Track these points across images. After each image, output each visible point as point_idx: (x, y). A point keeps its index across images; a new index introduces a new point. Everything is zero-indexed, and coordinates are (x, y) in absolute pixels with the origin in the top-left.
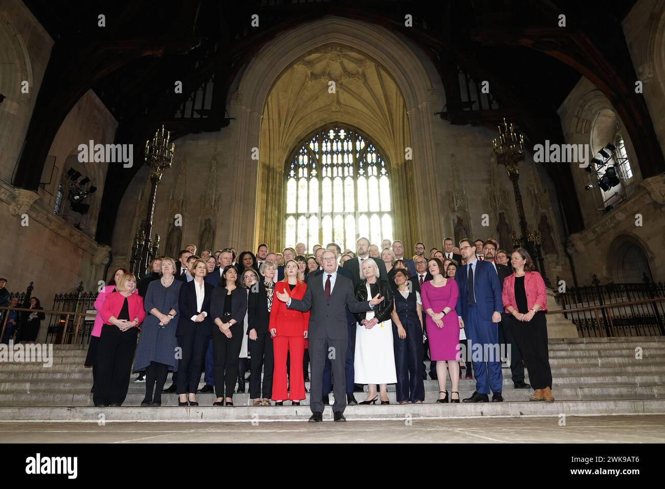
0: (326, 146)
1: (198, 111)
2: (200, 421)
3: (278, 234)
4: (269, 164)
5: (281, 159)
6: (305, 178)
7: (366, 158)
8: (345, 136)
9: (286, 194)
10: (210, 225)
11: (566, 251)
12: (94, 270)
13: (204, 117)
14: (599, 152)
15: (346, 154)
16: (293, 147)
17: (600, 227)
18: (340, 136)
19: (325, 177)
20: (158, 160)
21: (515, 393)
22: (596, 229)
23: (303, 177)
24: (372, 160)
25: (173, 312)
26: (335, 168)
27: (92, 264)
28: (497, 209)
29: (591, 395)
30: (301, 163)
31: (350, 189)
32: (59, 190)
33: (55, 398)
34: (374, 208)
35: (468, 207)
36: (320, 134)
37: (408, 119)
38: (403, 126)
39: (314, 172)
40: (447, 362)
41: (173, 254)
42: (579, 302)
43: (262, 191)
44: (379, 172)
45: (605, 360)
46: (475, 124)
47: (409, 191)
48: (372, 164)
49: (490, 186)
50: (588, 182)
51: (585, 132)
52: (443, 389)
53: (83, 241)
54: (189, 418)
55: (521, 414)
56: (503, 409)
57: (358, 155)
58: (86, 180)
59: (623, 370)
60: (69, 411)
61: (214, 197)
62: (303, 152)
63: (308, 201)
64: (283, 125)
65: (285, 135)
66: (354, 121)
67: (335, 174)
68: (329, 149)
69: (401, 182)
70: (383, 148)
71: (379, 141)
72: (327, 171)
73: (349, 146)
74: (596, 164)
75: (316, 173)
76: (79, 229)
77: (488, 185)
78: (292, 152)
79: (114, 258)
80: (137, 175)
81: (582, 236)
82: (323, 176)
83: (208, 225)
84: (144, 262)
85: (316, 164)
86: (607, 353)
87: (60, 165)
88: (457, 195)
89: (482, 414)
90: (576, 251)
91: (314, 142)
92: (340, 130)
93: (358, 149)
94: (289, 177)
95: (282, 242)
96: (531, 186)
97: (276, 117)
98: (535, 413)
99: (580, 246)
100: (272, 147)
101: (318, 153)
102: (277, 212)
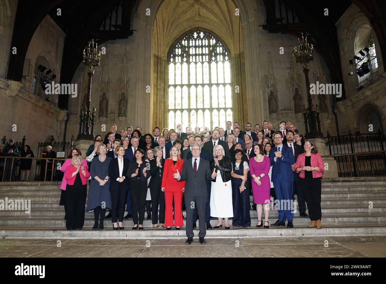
0: (192, 43)
1: (114, 26)
2: (126, 238)
3: (164, 98)
4: (158, 55)
5: (165, 52)
6: (180, 63)
7: (216, 50)
8: (203, 36)
9: (169, 73)
10: (124, 97)
11: (333, 111)
12: (59, 124)
13: (117, 29)
14: (359, 52)
15: (204, 47)
16: (172, 43)
17: (355, 98)
18: (200, 36)
19: (191, 62)
20: (91, 62)
21: (300, 220)
22: (353, 99)
23: (178, 62)
24: (220, 51)
25: (107, 178)
26: (197, 57)
27: (57, 120)
28: (294, 86)
29: (343, 221)
30: (177, 54)
31: (206, 70)
32: (34, 77)
33: (45, 222)
34: (221, 81)
35: (277, 85)
36: (188, 35)
37: (243, 29)
38: (239, 30)
39: (185, 59)
40: (262, 205)
41: (103, 114)
42: (339, 144)
43: (154, 72)
44: (224, 59)
45: (352, 195)
46: (283, 33)
47: (242, 71)
48: (220, 54)
49: (291, 71)
50: (351, 70)
51: (351, 39)
52: (260, 219)
53: (51, 108)
54: (119, 237)
55: (303, 235)
56: (293, 232)
57: (211, 49)
58: (50, 71)
59: (362, 203)
60: (54, 233)
61: (126, 79)
62: (178, 46)
63: (182, 77)
64: (165, 30)
65: (167, 36)
66: (209, 27)
67: (198, 61)
68: (194, 44)
69: (237, 65)
70: (227, 43)
71: (224, 39)
72: (192, 58)
73: (205, 42)
74: (356, 60)
75: (186, 59)
76: (48, 101)
77: (289, 71)
78: (171, 47)
79: (70, 116)
80: (79, 66)
81: (344, 103)
82: (191, 61)
83: (123, 96)
84: (87, 124)
85: (186, 54)
86: (353, 189)
87: (33, 63)
88: (270, 77)
89: (281, 235)
90: (339, 111)
91: (185, 40)
92: (201, 32)
93: (211, 44)
94: (170, 62)
95: (167, 102)
96: (316, 71)
97: (161, 25)
98: (311, 234)
99: (342, 109)
100: (159, 44)
101: (187, 47)
102: (163, 84)
